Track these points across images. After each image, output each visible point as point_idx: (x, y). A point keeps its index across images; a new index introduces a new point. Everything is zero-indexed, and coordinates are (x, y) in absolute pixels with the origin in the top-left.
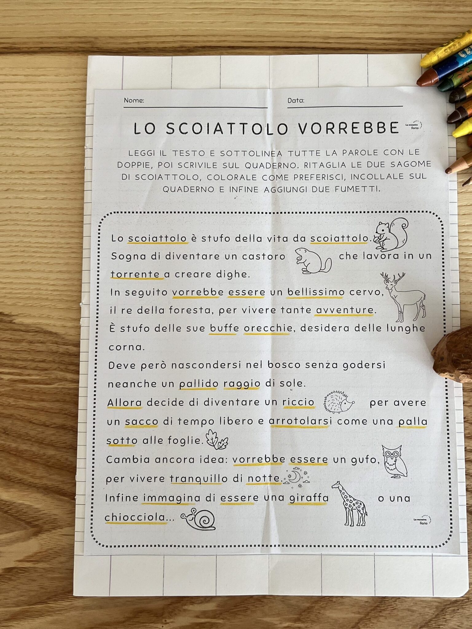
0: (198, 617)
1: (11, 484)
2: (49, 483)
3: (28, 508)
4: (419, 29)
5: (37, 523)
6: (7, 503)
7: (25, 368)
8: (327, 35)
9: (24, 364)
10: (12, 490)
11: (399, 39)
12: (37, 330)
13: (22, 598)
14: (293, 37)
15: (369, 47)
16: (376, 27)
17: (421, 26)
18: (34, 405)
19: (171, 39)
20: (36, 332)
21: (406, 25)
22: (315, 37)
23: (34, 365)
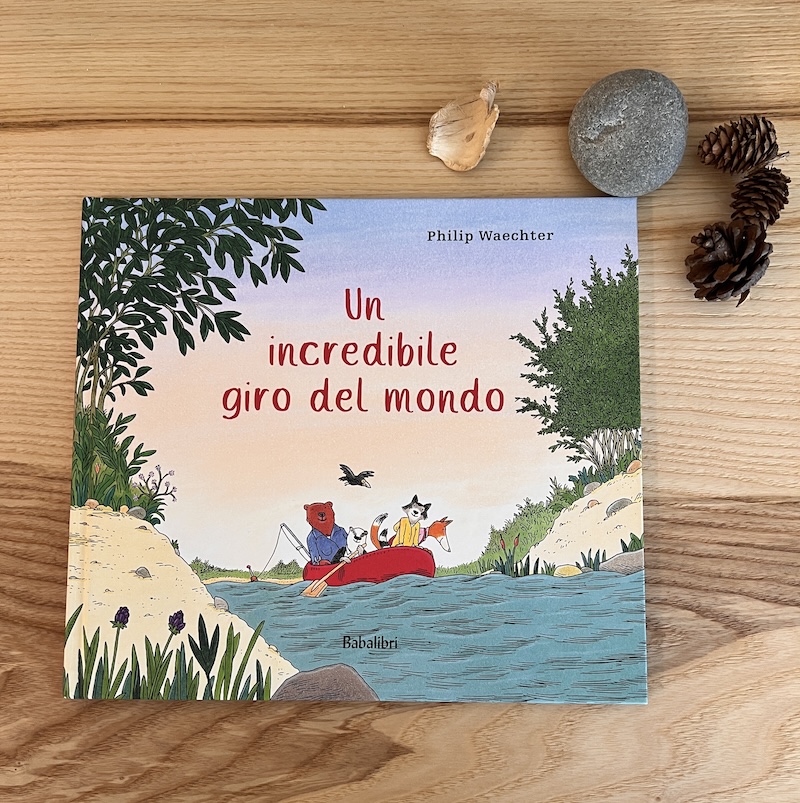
0: (55, 758)
4: (313, 98)
8: (209, 105)
11: (290, 109)
14: (170, 108)
15: (256, 118)
16: (265, 95)
17: (314, 93)
19: (32, 112)
21: (297, 93)
22: (194, 108)
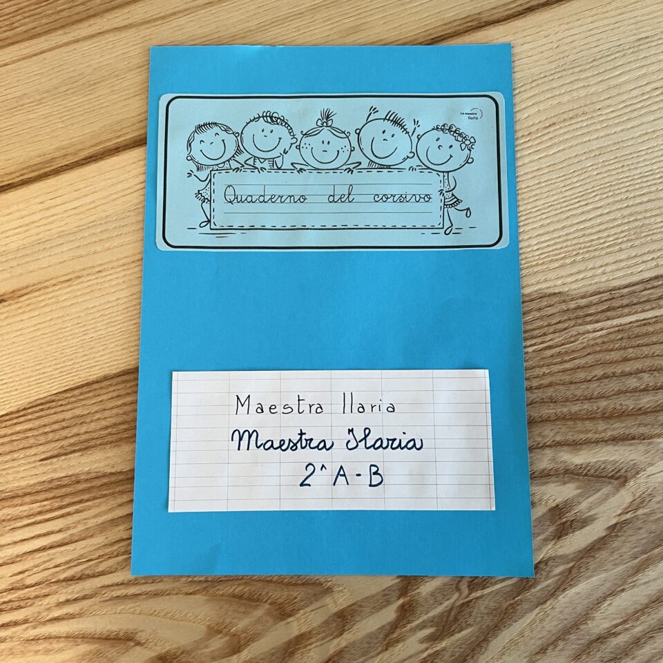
1: (578, 447)
2: (615, 433)
3: (603, 463)
5: (619, 474)
6: (583, 466)
7: (545, 334)
9: (542, 331)
10: (581, 452)
12: (541, 295)
13: (636, 550)
18: (568, 365)
20: (540, 298)
23: (552, 329)
